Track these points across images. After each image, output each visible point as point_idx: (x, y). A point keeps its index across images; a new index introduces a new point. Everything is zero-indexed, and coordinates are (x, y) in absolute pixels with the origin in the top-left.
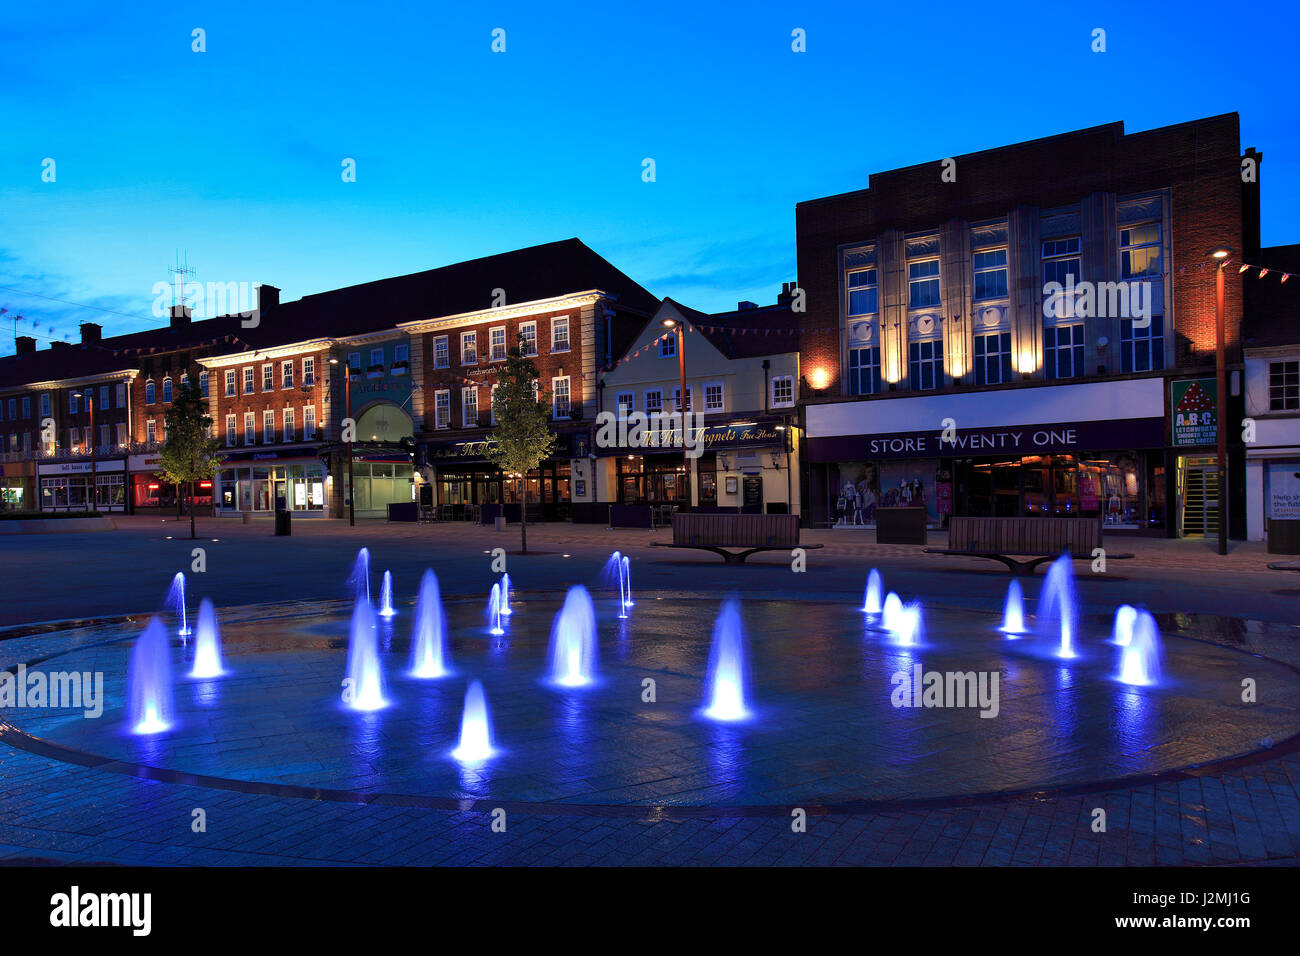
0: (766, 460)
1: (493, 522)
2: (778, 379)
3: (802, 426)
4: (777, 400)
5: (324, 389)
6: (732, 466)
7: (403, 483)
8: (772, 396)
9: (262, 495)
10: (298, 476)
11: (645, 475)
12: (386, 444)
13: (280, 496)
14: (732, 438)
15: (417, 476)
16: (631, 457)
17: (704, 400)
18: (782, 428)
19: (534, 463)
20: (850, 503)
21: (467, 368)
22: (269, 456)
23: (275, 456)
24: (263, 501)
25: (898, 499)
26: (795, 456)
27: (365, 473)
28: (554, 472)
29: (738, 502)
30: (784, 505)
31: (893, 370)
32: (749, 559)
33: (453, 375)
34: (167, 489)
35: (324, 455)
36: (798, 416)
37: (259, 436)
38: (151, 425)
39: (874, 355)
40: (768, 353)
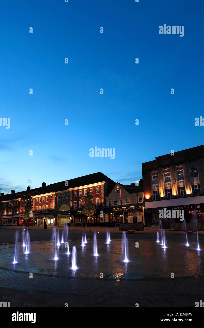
0: (138, 213)
1: (85, 227)
2: (139, 197)
3: (144, 206)
4: (139, 201)
5: (54, 201)
6: (131, 215)
7: (68, 219)
8: (138, 201)
9: (42, 222)
10: (49, 218)
11: (114, 217)
12: (65, 212)
13: (45, 222)
14: (131, 209)
15: (71, 218)
16: (111, 213)
17: (125, 202)
18: (140, 207)
19: (92, 214)
20: (155, 222)
21: (80, 197)
22: (43, 214)
23: (44, 214)
24: (42, 223)
25: (164, 220)
26: (143, 212)
27: (61, 217)
28: (97, 217)
29: (132, 222)
30: (141, 222)
31: (162, 195)
32: (134, 232)
33: (77, 198)
34: (25, 221)
35: (53, 214)
36: (144, 204)
37: (42, 210)
38: (23, 209)
39: (158, 192)
40: (137, 192)
